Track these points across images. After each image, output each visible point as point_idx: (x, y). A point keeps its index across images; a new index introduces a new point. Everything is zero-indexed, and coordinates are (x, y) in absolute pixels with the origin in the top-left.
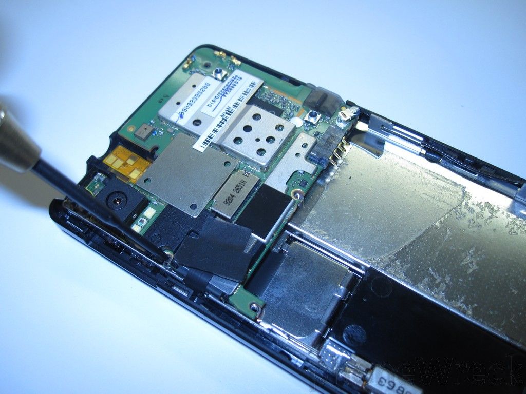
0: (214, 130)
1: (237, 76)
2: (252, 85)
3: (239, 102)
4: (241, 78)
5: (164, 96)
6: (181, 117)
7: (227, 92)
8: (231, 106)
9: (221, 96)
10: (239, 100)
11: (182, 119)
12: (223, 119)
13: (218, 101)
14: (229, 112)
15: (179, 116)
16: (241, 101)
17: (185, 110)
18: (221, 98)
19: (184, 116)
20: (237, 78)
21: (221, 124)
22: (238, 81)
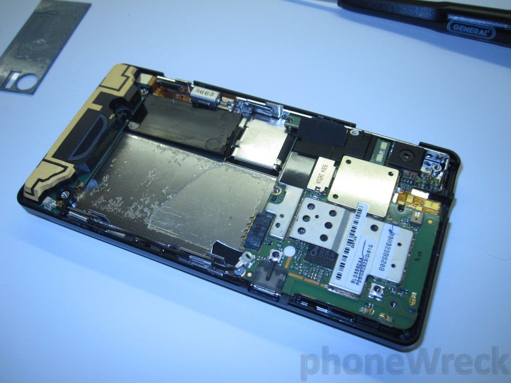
0: (357, 223)
1: (357, 284)
2: (339, 276)
3: (345, 255)
4: (352, 282)
5: (419, 259)
6: (391, 231)
7: (360, 264)
8: (351, 249)
9: (364, 258)
10: (346, 257)
11: (389, 229)
12: (353, 235)
13: (365, 253)
14: (350, 242)
15: (393, 232)
16: (344, 256)
17: (391, 238)
18: (363, 256)
19: (389, 232)
20: (356, 282)
21: (353, 229)
22: (354, 278)
